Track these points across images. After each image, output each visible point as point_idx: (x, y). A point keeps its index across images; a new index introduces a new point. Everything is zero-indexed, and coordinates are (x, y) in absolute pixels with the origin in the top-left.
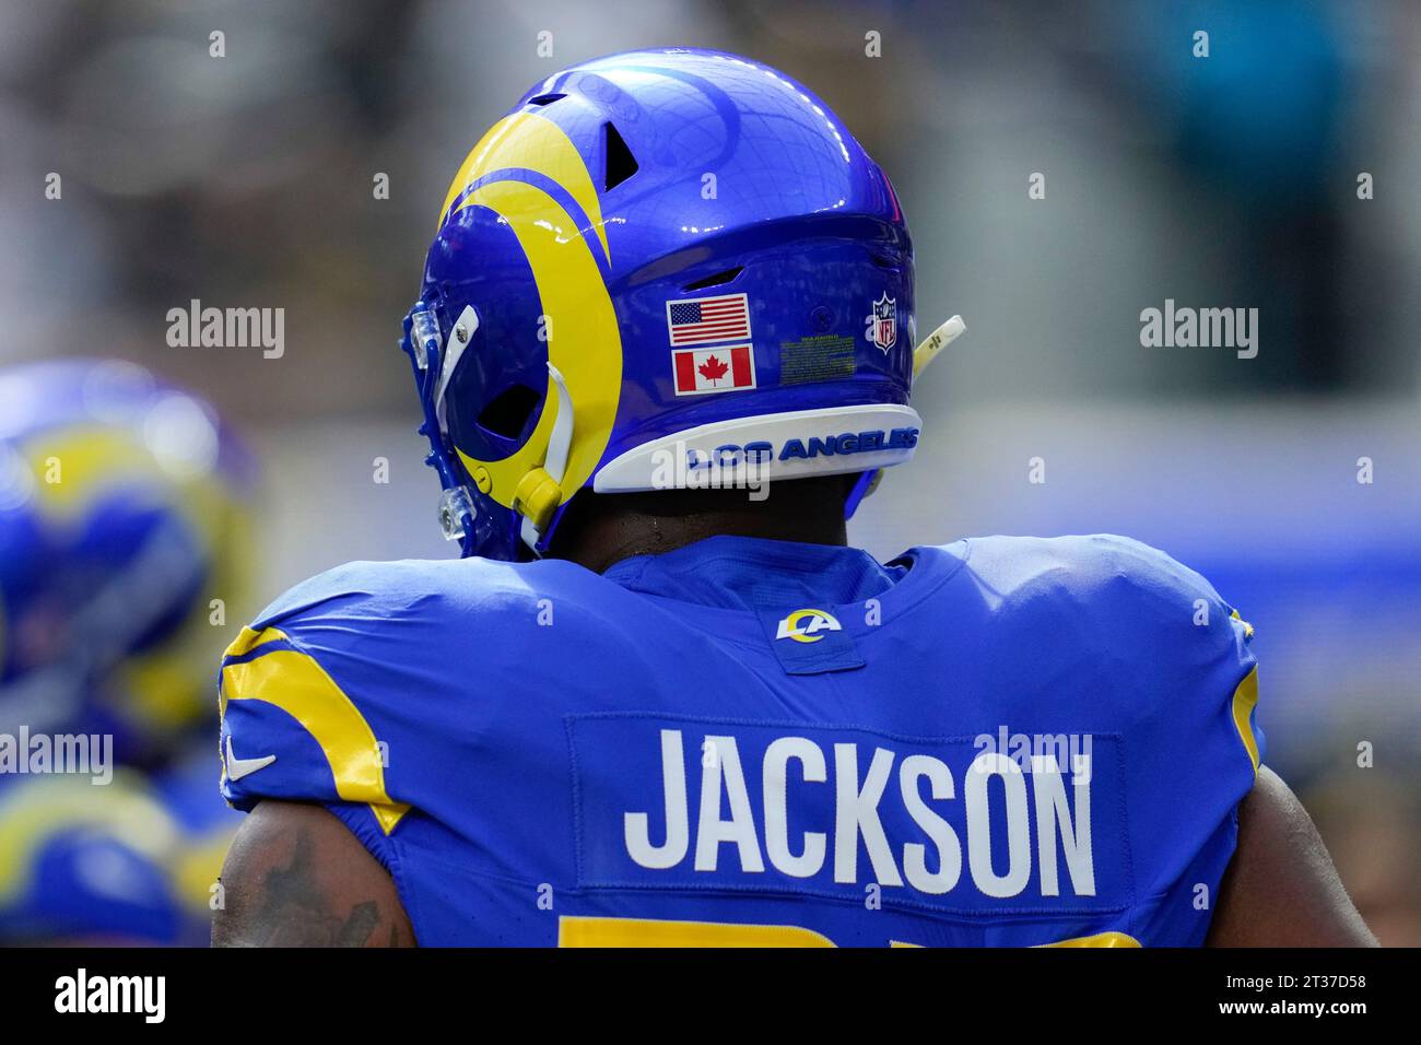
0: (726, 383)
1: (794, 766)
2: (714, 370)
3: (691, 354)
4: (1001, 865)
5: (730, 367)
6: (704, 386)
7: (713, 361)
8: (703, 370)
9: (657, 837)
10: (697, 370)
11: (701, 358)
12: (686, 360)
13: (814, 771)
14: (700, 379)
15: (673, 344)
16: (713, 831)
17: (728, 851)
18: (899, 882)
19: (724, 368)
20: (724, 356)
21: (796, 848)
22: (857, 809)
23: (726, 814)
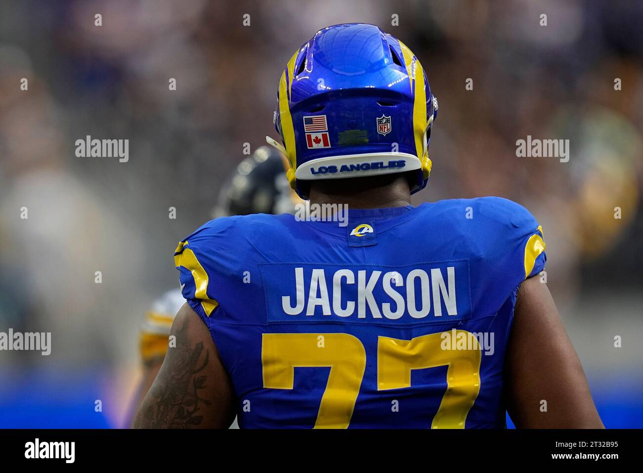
0: (321, 145)
1: (344, 279)
2: (317, 141)
3: (310, 135)
4: (419, 307)
5: (322, 140)
6: (315, 146)
7: (317, 138)
8: (314, 140)
9: (293, 304)
10: (313, 140)
11: (313, 136)
12: (309, 136)
13: (350, 281)
14: (314, 143)
15: (306, 131)
16: (313, 302)
17: (318, 308)
18: (381, 317)
19: (320, 140)
20: (320, 136)
21: (344, 307)
22: (365, 292)
23: (319, 295)
